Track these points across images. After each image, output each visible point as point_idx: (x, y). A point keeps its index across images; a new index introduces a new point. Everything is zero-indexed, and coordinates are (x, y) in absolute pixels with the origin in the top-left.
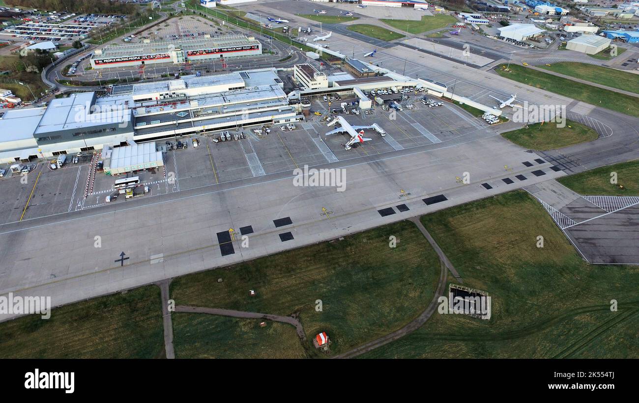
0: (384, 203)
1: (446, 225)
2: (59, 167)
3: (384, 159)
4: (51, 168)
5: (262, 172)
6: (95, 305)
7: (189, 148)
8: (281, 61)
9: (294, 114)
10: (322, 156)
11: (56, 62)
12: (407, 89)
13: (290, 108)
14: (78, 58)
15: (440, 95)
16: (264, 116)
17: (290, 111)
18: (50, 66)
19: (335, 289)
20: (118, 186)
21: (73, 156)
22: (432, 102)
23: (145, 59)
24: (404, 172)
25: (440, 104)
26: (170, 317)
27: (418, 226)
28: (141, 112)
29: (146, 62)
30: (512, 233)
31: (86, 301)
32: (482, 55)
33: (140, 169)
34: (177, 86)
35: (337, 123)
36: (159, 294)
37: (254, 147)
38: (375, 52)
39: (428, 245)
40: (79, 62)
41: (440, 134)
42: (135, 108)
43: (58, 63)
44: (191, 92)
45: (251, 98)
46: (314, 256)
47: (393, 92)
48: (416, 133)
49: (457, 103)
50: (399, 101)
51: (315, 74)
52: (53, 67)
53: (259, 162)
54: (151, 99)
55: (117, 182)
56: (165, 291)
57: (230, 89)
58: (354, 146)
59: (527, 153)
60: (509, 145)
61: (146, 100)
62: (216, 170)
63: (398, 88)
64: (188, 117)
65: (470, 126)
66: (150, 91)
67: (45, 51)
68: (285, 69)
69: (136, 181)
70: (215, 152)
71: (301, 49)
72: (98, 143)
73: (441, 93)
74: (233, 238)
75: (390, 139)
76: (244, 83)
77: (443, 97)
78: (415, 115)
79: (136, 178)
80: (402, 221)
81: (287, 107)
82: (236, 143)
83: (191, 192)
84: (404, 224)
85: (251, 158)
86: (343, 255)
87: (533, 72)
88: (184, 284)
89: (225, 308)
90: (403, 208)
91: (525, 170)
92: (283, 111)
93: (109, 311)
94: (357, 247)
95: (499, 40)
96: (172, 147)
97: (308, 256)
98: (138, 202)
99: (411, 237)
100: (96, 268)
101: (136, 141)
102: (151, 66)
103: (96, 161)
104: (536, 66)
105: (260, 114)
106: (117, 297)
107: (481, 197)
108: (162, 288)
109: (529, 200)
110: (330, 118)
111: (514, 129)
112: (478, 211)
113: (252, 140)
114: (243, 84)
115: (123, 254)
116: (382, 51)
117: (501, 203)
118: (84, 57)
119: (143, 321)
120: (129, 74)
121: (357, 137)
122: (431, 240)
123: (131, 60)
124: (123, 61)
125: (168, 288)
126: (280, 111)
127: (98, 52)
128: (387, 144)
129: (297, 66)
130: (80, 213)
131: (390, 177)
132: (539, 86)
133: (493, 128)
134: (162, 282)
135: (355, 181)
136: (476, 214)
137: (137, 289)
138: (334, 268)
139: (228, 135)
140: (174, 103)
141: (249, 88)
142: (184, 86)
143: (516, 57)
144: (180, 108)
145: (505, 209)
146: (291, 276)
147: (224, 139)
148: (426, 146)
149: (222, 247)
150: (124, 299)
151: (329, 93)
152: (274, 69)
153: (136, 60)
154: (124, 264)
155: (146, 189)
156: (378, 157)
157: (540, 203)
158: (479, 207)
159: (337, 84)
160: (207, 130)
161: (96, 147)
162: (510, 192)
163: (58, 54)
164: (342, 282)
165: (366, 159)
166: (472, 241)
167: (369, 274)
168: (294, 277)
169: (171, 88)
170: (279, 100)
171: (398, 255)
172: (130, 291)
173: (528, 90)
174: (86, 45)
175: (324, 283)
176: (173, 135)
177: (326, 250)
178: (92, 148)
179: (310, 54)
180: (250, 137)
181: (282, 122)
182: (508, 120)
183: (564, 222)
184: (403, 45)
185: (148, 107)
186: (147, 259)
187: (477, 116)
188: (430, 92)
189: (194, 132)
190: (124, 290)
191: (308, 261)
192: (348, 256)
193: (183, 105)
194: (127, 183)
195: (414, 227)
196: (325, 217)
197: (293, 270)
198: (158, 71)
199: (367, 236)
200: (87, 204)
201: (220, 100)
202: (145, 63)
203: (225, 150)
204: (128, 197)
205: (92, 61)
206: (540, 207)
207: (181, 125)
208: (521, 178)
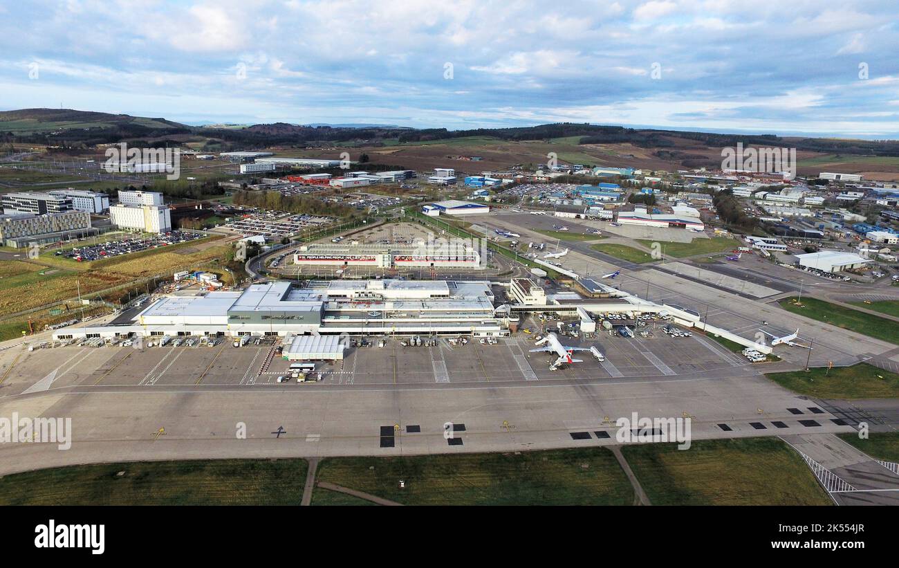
0: (581, 427)
1: (653, 460)
2: (241, 345)
3: (595, 385)
4: (234, 346)
5: (447, 380)
6: (243, 464)
7: (373, 347)
8: (500, 275)
9: (499, 328)
10: (520, 373)
11: (262, 254)
12: (647, 315)
13: (496, 321)
14: (282, 253)
15: (691, 325)
16: (463, 326)
17: (494, 324)
18: (256, 257)
19: (495, 498)
20: (292, 370)
21: (256, 338)
22: (676, 332)
23: (349, 260)
24: (615, 400)
25: (686, 334)
26: (311, 490)
27: (616, 456)
28: (333, 306)
29: (350, 263)
30: (746, 483)
31: (236, 460)
32: (766, 286)
33: (318, 358)
34: (376, 286)
35: (547, 342)
36: (307, 469)
37: (445, 355)
38: (617, 273)
39: (623, 476)
40: (283, 257)
41: (679, 367)
42: (327, 303)
43: (263, 256)
44: (389, 293)
45: (453, 306)
46: (481, 464)
47: (628, 317)
48: (645, 362)
49: (711, 335)
50: (632, 327)
51: (531, 289)
52: (257, 259)
53: (446, 369)
54: (345, 296)
55: (292, 366)
56: (313, 468)
57: (432, 296)
58: (562, 367)
59: (798, 399)
60: (774, 387)
61: (340, 296)
62: (396, 370)
63: (636, 313)
64: (380, 317)
65: (722, 362)
66: (346, 287)
67: (255, 243)
68: (502, 284)
69: (311, 368)
70: (400, 354)
71: (527, 265)
72: (283, 329)
73: (690, 322)
74: (396, 433)
75: (608, 366)
76: (448, 291)
77: (694, 327)
78: (649, 343)
79: (312, 365)
80: (598, 448)
81: (493, 320)
82: (426, 350)
83: (366, 387)
84: (600, 450)
85: (438, 366)
86: (514, 469)
87: (839, 309)
88: (334, 464)
89: (370, 493)
90: (602, 434)
91: (788, 418)
92: (486, 324)
93: (254, 473)
94: (533, 464)
95: (797, 269)
96: (356, 344)
97: (473, 463)
98: (309, 387)
99: (604, 465)
100: (253, 435)
101: (322, 334)
102: (354, 267)
103: (277, 345)
104: (846, 302)
105: (458, 323)
106: (266, 462)
107: (712, 438)
108: (311, 463)
109: (784, 451)
110: (540, 337)
111: (788, 371)
112: (703, 452)
113: (444, 348)
114: (446, 292)
115: (281, 428)
116: (629, 274)
117: (739, 448)
118: (289, 252)
119: (284, 488)
120: (329, 272)
121: (565, 357)
122: (629, 471)
123: (334, 259)
124: (326, 259)
125: (316, 465)
126: (483, 323)
127: (304, 248)
128: (604, 370)
129: (514, 280)
130: (250, 387)
131: (596, 402)
132: (843, 326)
133: (755, 367)
134: (312, 459)
135: (552, 401)
136: (699, 454)
137: (286, 459)
138: (501, 480)
139: (418, 341)
140: (369, 303)
141: (454, 297)
142: (382, 287)
143: (816, 291)
144: (374, 308)
145: (744, 455)
146: (449, 478)
147: (413, 344)
148: (653, 376)
149: (382, 440)
150: (272, 466)
151: (546, 312)
152: (489, 282)
153: (340, 259)
154: (280, 436)
155: (319, 377)
156: (587, 381)
157: (801, 457)
158: (705, 448)
159: (557, 303)
160: (396, 333)
161: (280, 334)
162: (757, 438)
163: (266, 247)
164: (505, 494)
165: (570, 382)
166: (684, 482)
167: (541, 492)
168: (452, 479)
169: (369, 287)
170: (485, 312)
171: (582, 480)
172: (279, 459)
173: (823, 329)
174: (293, 242)
175: (484, 491)
176: (360, 333)
177: (495, 461)
178: (276, 334)
179: (535, 271)
180: (443, 345)
181: (483, 335)
182: (780, 359)
183: (834, 484)
184: (657, 269)
185: (340, 303)
186: (303, 436)
187: (735, 352)
188: (677, 321)
189: (382, 333)
190: (274, 458)
191: (471, 467)
192: (521, 471)
193: (378, 305)
194: (301, 369)
195: (610, 455)
196: (505, 430)
197: (454, 473)
198: (359, 273)
199: (549, 456)
200: (258, 380)
201: (419, 306)
202: (348, 264)
203: (411, 354)
204: (299, 380)
205: (296, 256)
206: (800, 461)
207: (370, 324)
208: (780, 425)
